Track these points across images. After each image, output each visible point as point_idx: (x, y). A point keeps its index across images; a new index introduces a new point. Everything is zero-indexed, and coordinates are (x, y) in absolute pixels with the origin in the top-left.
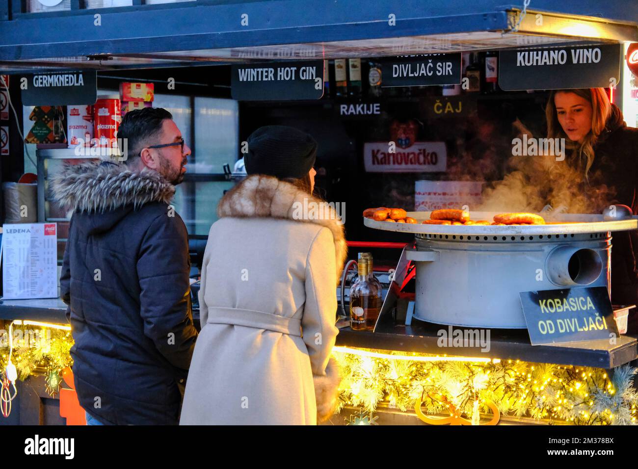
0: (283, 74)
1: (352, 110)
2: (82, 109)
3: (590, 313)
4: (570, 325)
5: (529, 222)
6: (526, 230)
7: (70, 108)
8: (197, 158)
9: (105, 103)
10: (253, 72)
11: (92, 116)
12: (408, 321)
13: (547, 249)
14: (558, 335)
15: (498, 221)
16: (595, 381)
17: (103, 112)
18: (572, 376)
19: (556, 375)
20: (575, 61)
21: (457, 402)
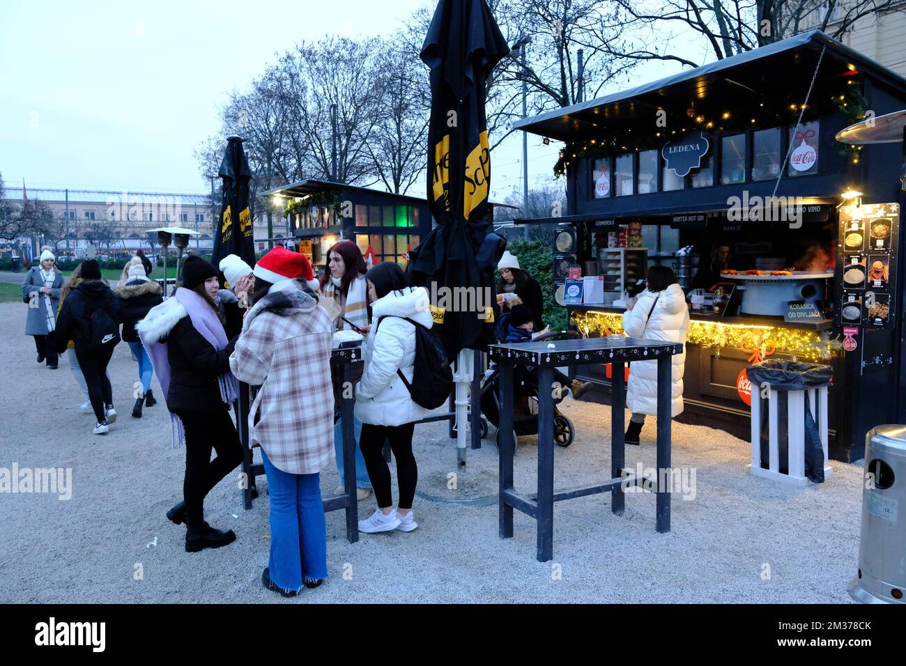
0: (691, 219)
1: (728, 228)
2: (614, 233)
3: (813, 310)
4: (804, 314)
5: (785, 275)
6: (783, 277)
7: (609, 233)
8: (661, 249)
9: (622, 230)
10: (679, 218)
11: (617, 236)
12: (738, 313)
13: (794, 285)
14: (797, 318)
15: (772, 274)
16: (813, 336)
17: (621, 234)
18: (803, 334)
19: (798, 334)
20: (809, 211)
21: (756, 343)
